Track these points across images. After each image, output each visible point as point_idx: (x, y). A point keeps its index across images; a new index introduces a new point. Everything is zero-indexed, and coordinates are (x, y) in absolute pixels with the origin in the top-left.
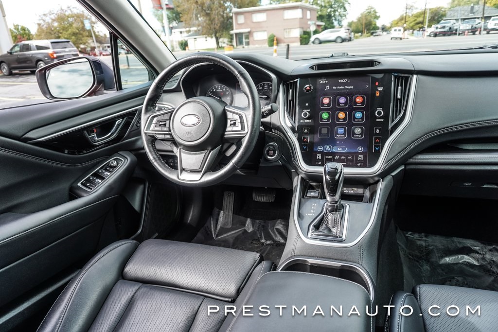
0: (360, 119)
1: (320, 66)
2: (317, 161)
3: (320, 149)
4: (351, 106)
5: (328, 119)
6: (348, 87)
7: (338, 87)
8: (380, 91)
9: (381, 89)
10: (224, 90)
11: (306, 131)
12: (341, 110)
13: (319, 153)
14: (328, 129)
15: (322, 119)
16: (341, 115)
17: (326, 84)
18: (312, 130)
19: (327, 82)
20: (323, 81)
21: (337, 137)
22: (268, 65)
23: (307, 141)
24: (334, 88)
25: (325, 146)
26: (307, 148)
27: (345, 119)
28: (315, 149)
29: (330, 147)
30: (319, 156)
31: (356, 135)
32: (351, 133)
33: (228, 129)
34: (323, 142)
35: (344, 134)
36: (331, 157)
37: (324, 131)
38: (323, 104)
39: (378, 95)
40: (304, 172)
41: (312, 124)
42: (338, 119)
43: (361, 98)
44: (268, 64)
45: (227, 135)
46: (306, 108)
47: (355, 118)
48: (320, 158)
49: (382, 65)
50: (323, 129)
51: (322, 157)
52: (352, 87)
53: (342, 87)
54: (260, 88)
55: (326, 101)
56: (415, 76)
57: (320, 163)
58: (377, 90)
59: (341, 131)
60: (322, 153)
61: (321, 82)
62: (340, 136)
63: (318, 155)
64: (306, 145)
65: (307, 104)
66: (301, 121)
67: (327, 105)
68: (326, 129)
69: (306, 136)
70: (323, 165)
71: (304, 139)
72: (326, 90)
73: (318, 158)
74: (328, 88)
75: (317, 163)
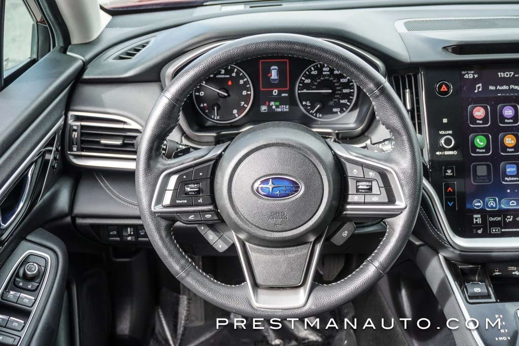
1: (461, 48)
2: (475, 228)
3: (478, 204)
5: (487, 148)
6: (516, 87)
7: (498, 87)
10: (234, 75)
11: (449, 172)
12: (508, 130)
13: (477, 212)
14: (488, 167)
15: (474, 148)
16: (510, 141)
17: (474, 81)
18: (460, 170)
19: (476, 76)
20: (469, 75)
21: (507, 181)
22: (368, 43)
23: (454, 191)
24: (491, 88)
25: (487, 199)
26: (454, 204)
27: (516, 148)
28: (468, 206)
29: (495, 200)
34: (482, 192)
35: (518, 175)
36: (500, 219)
37: (482, 170)
38: (474, 120)
40: (458, 252)
41: (460, 159)
42: (505, 148)
44: (373, 43)
46: (445, 127)
48: (479, 221)
50: (478, 167)
51: (484, 218)
53: (505, 87)
54: (313, 73)
55: (479, 113)
57: (480, 232)
59: (511, 169)
60: (482, 211)
61: (466, 76)
62: (510, 179)
63: (475, 216)
64: (453, 200)
65: (445, 121)
66: (438, 153)
67: (481, 122)
68: (485, 167)
69: (450, 181)
70: (486, 235)
71: (446, 189)
72: (476, 91)
73: (477, 222)
74: (479, 88)
75: (475, 232)
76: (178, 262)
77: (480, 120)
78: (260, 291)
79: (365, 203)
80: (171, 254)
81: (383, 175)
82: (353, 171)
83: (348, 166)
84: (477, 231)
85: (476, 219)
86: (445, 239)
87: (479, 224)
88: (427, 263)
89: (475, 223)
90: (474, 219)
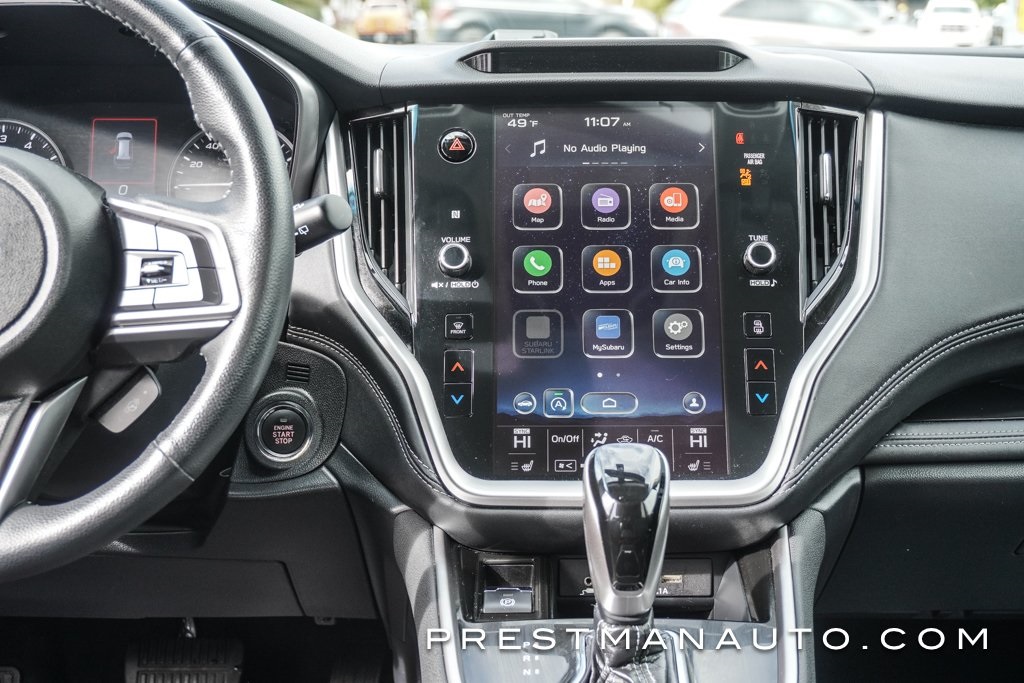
0: (681, 278)
2: (515, 458)
3: (524, 404)
4: (641, 223)
5: (552, 278)
6: (625, 149)
7: (584, 148)
8: (753, 168)
9: (756, 158)
11: (458, 328)
12: (604, 240)
13: (522, 421)
14: (554, 319)
15: (523, 276)
16: (606, 263)
17: (531, 135)
18: (485, 323)
19: (534, 123)
20: (519, 121)
21: (596, 352)
23: (468, 371)
24: (568, 148)
25: (547, 393)
26: (466, 401)
27: (620, 278)
28: (502, 407)
29: (567, 396)
30: (522, 437)
31: (673, 342)
32: (650, 339)
33: (128, 299)
34: (534, 376)
35: (624, 340)
36: (575, 438)
37: (539, 328)
38: (524, 215)
39: (746, 182)
40: (462, 508)
41: (485, 298)
42: (594, 279)
43: (681, 194)
45: (125, 325)
46: (455, 230)
47: (661, 273)
48: (527, 443)
49: (753, 66)
50: (530, 321)
51: (538, 437)
52: (643, 150)
53: (600, 148)
55: (537, 201)
56: (877, 117)
57: (527, 468)
58: (744, 163)
59: (607, 327)
60: (533, 421)
61: (512, 123)
62: (604, 347)
63: (517, 431)
64: (465, 391)
65: (456, 214)
66: (435, 285)
67: (541, 221)
68: (547, 320)
69: (458, 349)
70: (538, 474)
71: (450, 365)
72: (533, 155)
73: (520, 445)
74: (540, 147)
75: (514, 468)
77: (539, 216)
79: (154, 307)
81: (200, 247)
83: (128, 227)
84: (520, 468)
85: (520, 437)
86: (434, 476)
87: (527, 450)
89: (515, 446)
90: (515, 438)
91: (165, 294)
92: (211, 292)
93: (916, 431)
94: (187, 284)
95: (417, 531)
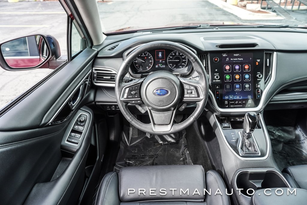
0: (248, 79)
1: (222, 46)
2: (225, 105)
3: (227, 98)
4: (242, 71)
5: (230, 79)
6: (240, 59)
7: (234, 59)
8: (258, 62)
9: (259, 60)
10: (147, 55)
11: (217, 87)
12: (237, 73)
13: (226, 100)
14: (230, 85)
15: (226, 79)
16: (237, 77)
17: (226, 57)
18: (221, 86)
19: (227, 55)
20: (224, 55)
21: (236, 90)
23: (219, 93)
24: (232, 59)
25: (229, 96)
26: (219, 97)
27: (239, 79)
28: (223, 98)
29: (232, 96)
30: (226, 102)
31: (247, 88)
32: (243, 88)
34: (228, 94)
35: (240, 88)
36: (233, 102)
37: (228, 87)
38: (226, 70)
39: (257, 64)
40: (220, 113)
41: (221, 83)
42: (236, 79)
43: (248, 66)
46: (216, 72)
47: (245, 78)
48: (227, 103)
49: (259, 46)
50: (227, 86)
51: (228, 102)
52: (242, 59)
53: (236, 59)
54: (173, 54)
55: (227, 67)
56: (275, 53)
57: (227, 106)
58: (257, 61)
59: (238, 86)
60: (228, 100)
61: (223, 56)
62: (237, 89)
63: (226, 101)
64: (219, 96)
65: (216, 70)
66: (214, 81)
67: (228, 71)
68: (229, 85)
69: (218, 90)
70: (229, 107)
71: (216, 93)
74: (228, 59)
75: (225, 107)
76: (129, 116)
77: (228, 70)
78: (156, 126)
79: (190, 97)
80: (127, 114)
81: (196, 88)
82: (186, 87)
83: (185, 85)
86: (216, 109)
88: (210, 117)
91: (191, 96)
92: (199, 96)
93: (275, 97)
94: (194, 94)
95: (212, 115)
